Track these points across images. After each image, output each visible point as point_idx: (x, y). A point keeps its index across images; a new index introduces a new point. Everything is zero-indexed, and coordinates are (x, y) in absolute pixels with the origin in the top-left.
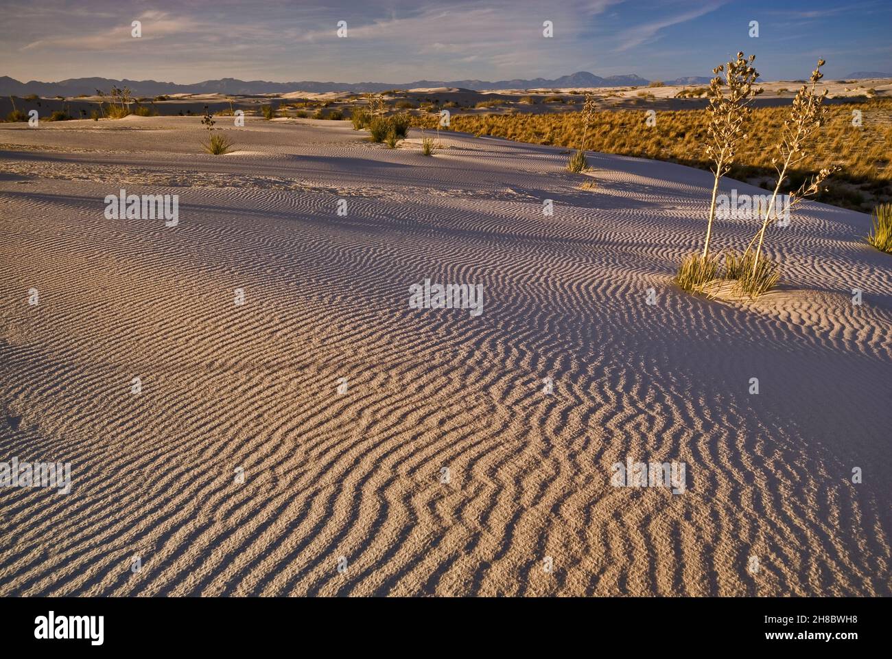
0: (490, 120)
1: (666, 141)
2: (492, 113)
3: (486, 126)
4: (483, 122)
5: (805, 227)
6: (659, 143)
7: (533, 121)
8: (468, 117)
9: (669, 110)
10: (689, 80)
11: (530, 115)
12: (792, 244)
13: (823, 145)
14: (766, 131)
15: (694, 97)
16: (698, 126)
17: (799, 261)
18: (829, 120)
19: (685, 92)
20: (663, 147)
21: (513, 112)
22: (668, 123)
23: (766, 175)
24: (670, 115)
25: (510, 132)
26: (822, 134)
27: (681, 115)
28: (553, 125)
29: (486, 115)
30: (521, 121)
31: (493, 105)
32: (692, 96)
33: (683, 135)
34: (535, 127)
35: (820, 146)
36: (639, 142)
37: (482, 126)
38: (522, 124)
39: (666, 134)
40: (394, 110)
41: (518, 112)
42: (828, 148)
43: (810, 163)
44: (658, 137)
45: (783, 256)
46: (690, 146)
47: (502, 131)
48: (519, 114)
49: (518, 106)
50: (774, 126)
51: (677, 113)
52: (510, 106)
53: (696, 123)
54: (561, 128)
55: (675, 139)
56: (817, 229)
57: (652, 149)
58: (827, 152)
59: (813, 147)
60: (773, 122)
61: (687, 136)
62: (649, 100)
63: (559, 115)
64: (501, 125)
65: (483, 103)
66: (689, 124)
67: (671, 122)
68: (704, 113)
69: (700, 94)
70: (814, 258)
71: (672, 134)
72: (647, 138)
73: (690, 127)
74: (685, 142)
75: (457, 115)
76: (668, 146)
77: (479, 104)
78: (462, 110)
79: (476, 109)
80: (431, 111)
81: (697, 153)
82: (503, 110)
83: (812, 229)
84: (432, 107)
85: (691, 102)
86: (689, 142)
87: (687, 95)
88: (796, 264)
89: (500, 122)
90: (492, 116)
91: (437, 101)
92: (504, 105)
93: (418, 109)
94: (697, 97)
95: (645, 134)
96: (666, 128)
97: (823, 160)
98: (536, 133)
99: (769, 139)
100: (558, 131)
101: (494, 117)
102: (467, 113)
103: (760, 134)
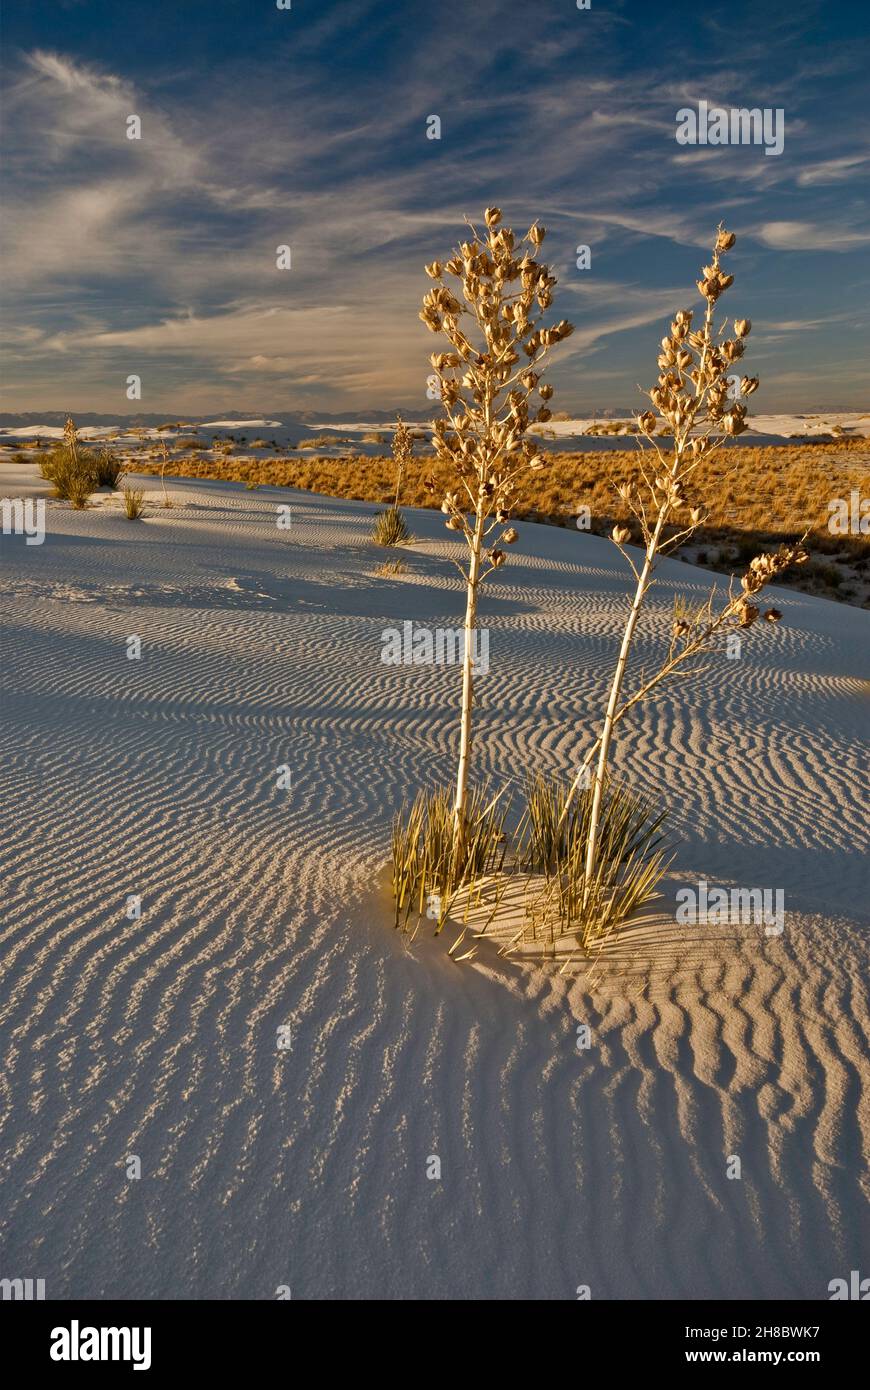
0: (318, 465)
1: (567, 494)
2: (322, 456)
3: (308, 475)
4: (306, 469)
5: (755, 645)
6: (556, 498)
7: (380, 467)
8: (286, 462)
9: (576, 451)
10: (605, 413)
11: (377, 458)
12: (727, 692)
13: (781, 499)
14: (705, 480)
15: (610, 433)
16: (614, 473)
17: (737, 740)
18: (787, 465)
19: (596, 427)
20: (562, 502)
21: (353, 455)
22: (574, 469)
23: (704, 541)
24: (577, 458)
25: (341, 483)
26: (780, 484)
27: (591, 458)
28: (408, 473)
29: (313, 459)
30: (363, 467)
31: (323, 444)
32: (607, 432)
33: (591, 485)
34: (381, 476)
35: (778, 500)
36: (528, 496)
37: (301, 474)
38: (363, 472)
39: (568, 484)
40: (173, 451)
41: (360, 454)
42: (788, 503)
43: (766, 524)
44: (557, 488)
45: (707, 731)
46: (600, 501)
47: (330, 481)
48: (363, 456)
49: (363, 446)
50: (716, 473)
51: (586, 455)
52: (348, 445)
53: (611, 469)
54: (418, 477)
55: (580, 492)
56: (775, 647)
57: (546, 505)
58: (787, 509)
59: (768, 501)
60: (714, 468)
61: (598, 487)
62: (548, 437)
63: (421, 458)
64: (331, 473)
65: (309, 442)
66: (602, 470)
67: (577, 467)
68: (623, 456)
69: (617, 430)
70: (768, 731)
71: (577, 484)
72: (540, 490)
73: (603, 475)
74: (594, 495)
75: (270, 459)
76: (570, 500)
77: (302, 443)
78: (277, 451)
79: (299, 450)
80: (229, 453)
81: (610, 511)
82: (338, 451)
83: (766, 648)
84: (231, 447)
85: (606, 440)
86: (599, 495)
87: (600, 432)
88: (731, 752)
89: (330, 469)
90: (321, 461)
91: (244, 439)
92: (340, 443)
93: (211, 451)
94: (614, 434)
95: (538, 484)
96: (568, 476)
97: (783, 520)
98: (381, 484)
99: (709, 491)
100: (413, 480)
101: (325, 462)
102: (284, 455)
103: (698, 484)
